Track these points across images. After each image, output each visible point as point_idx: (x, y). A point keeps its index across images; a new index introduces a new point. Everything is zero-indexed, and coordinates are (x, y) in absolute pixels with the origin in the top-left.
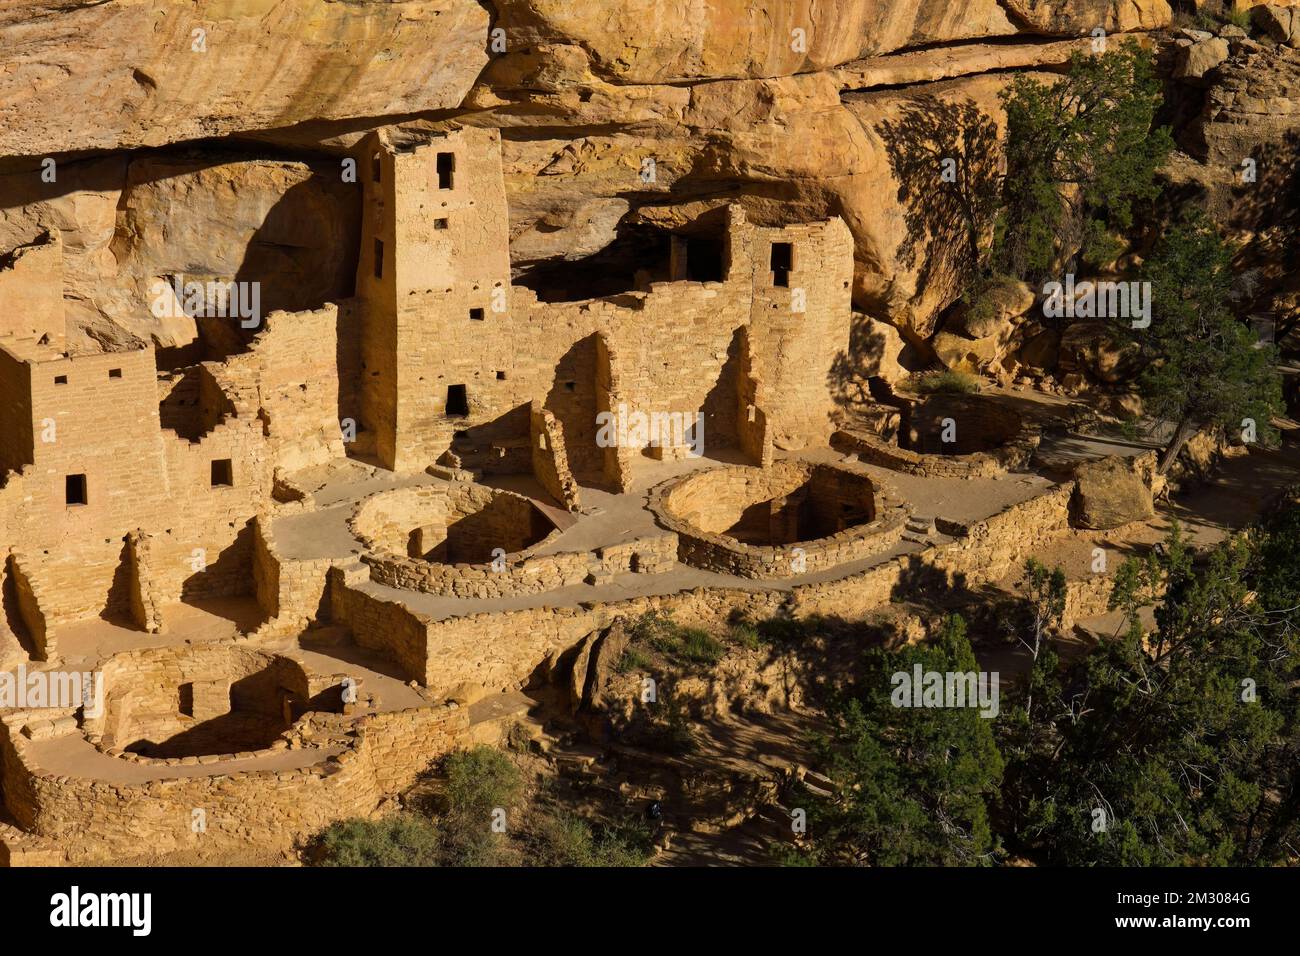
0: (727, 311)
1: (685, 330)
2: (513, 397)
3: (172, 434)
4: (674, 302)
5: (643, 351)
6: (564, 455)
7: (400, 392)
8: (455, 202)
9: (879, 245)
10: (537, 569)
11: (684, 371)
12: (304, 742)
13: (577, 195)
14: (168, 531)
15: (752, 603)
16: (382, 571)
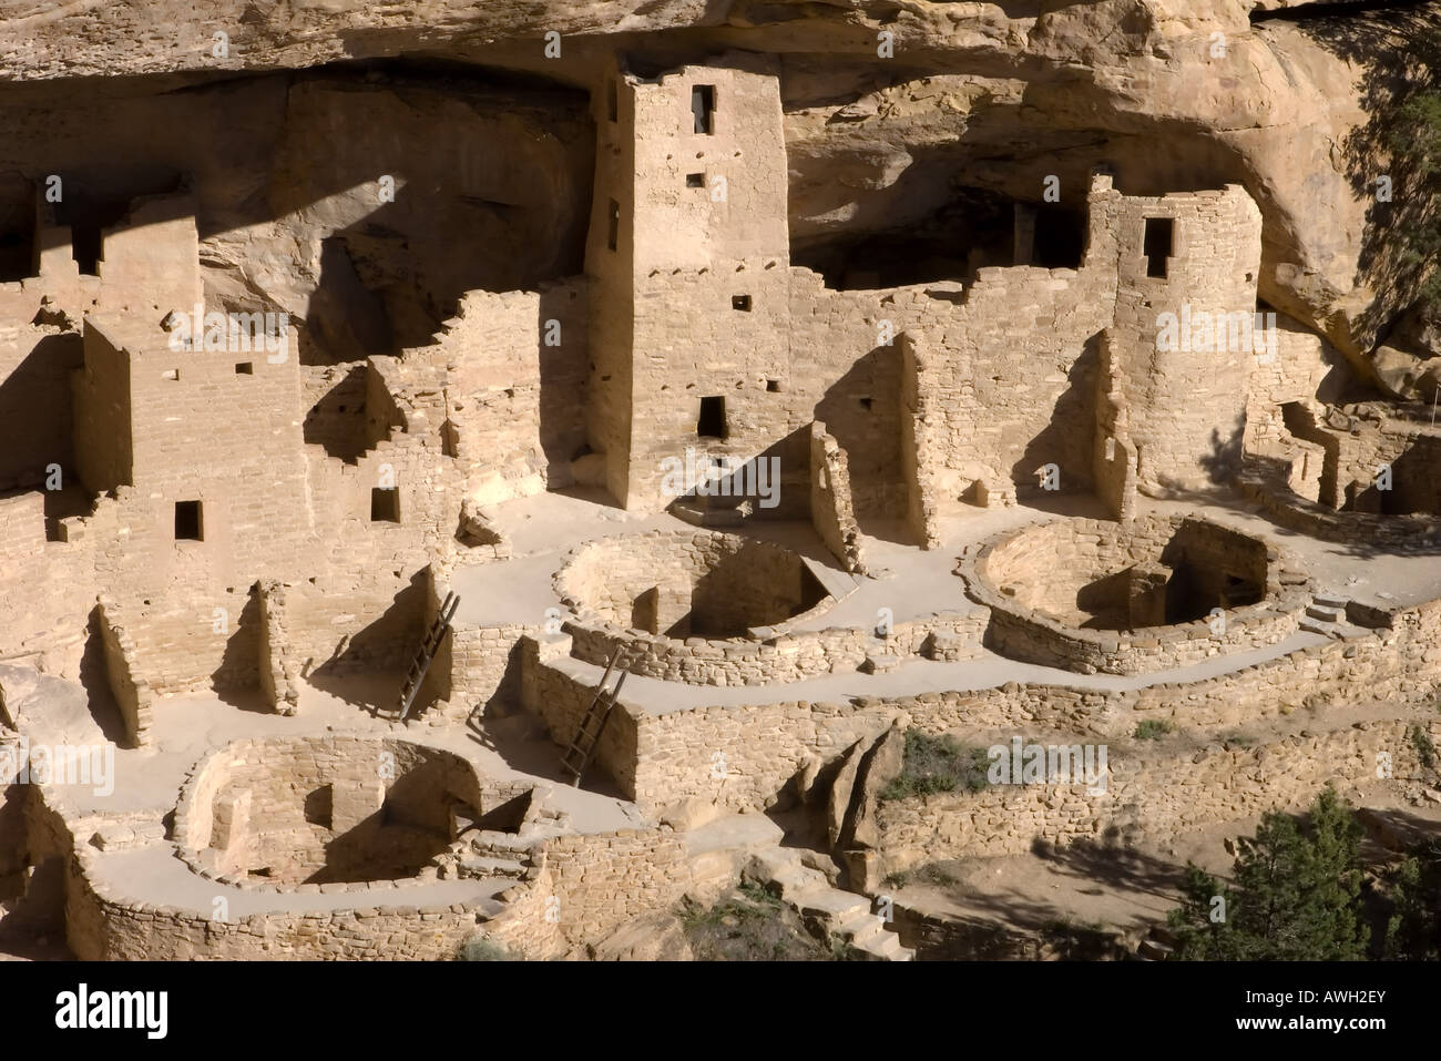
0: (1083, 308)
1: (1024, 333)
2: (788, 416)
3: (319, 451)
4: (1011, 294)
5: (965, 360)
6: (847, 496)
7: (635, 405)
8: (715, 152)
9: (1299, 226)
10: (796, 649)
11: (1021, 388)
12: (461, 871)
13: (884, 145)
14: (312, 580)
15: (1084, 708)
16: (588, 645)
